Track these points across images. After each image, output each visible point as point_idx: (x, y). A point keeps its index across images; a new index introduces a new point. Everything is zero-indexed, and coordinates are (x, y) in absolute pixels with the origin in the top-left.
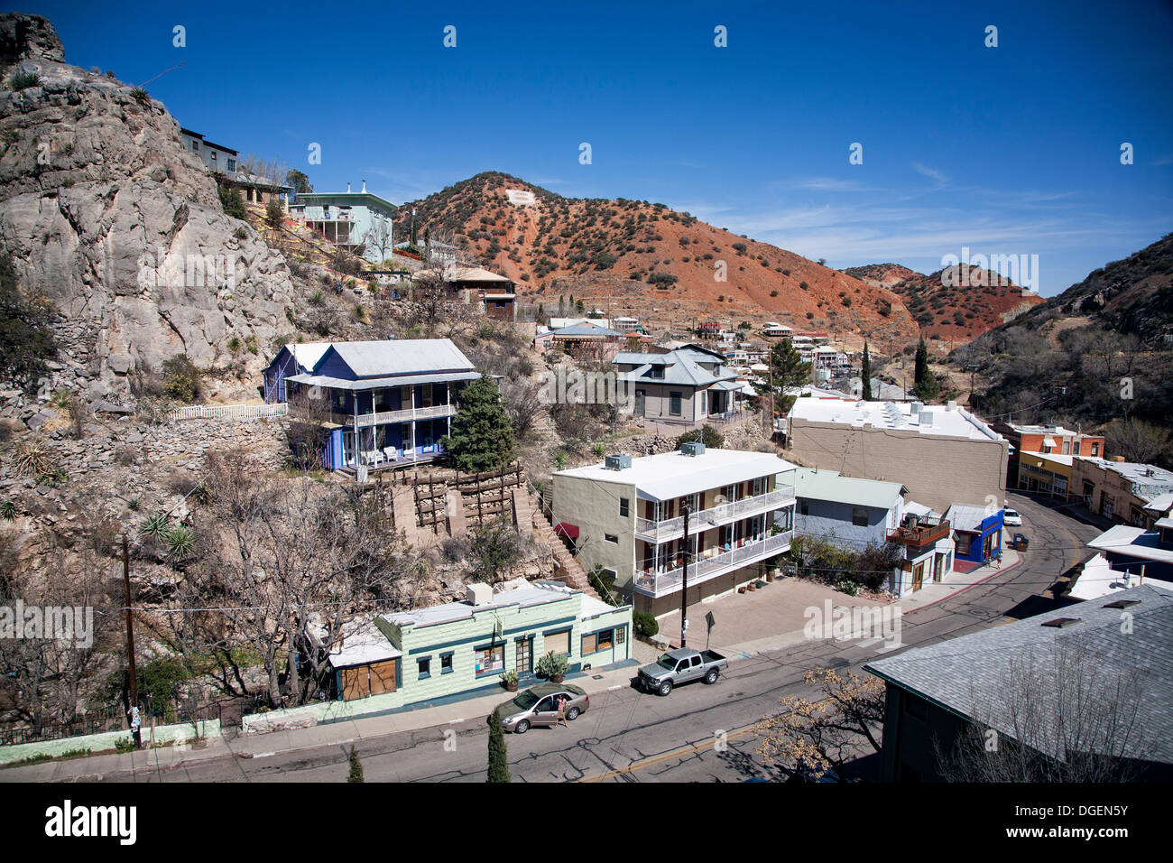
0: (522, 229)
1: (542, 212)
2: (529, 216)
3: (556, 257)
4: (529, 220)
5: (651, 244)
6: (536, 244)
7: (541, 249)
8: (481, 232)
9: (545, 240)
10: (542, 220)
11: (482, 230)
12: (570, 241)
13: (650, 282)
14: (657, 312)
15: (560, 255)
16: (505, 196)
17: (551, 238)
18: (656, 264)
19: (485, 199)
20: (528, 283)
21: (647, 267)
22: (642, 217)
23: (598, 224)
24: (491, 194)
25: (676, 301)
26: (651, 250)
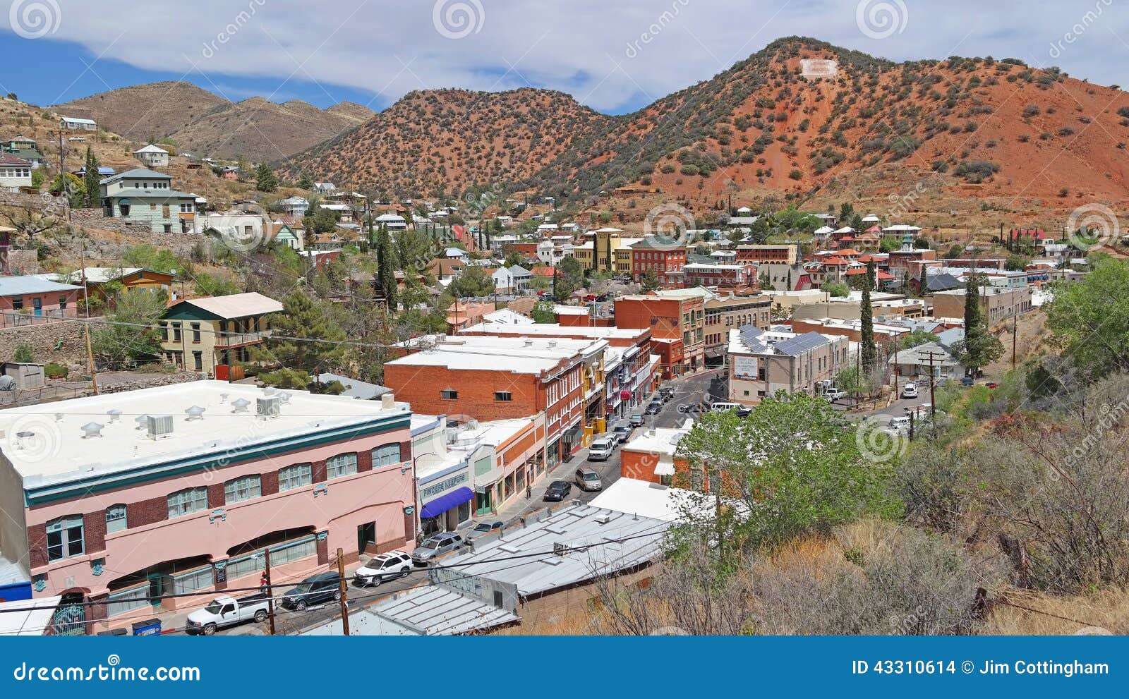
0: (810, 111)
1: (843, 86)
2: (824, 93)
3: (845, 145)
4: (822, 98)
5: (972, 120)
6: (823, 130)
7: (829, 136)
8: (753, 120)
9: (837, 123)
10: (840, 96)
11: (754, 116)
12: (870, 122)
13: (958, 174)
14: (954, 216)
15: (850, 142)
16: (797, 69)
17: (845, 119)
18: (973, 147)
19: (769, 74)
20: (798, 183)
21: (957, 154)
22: (975, 81)
23: (913, 96)
24: (780, 67)
25: (988, 200)
26: (970, 129)
